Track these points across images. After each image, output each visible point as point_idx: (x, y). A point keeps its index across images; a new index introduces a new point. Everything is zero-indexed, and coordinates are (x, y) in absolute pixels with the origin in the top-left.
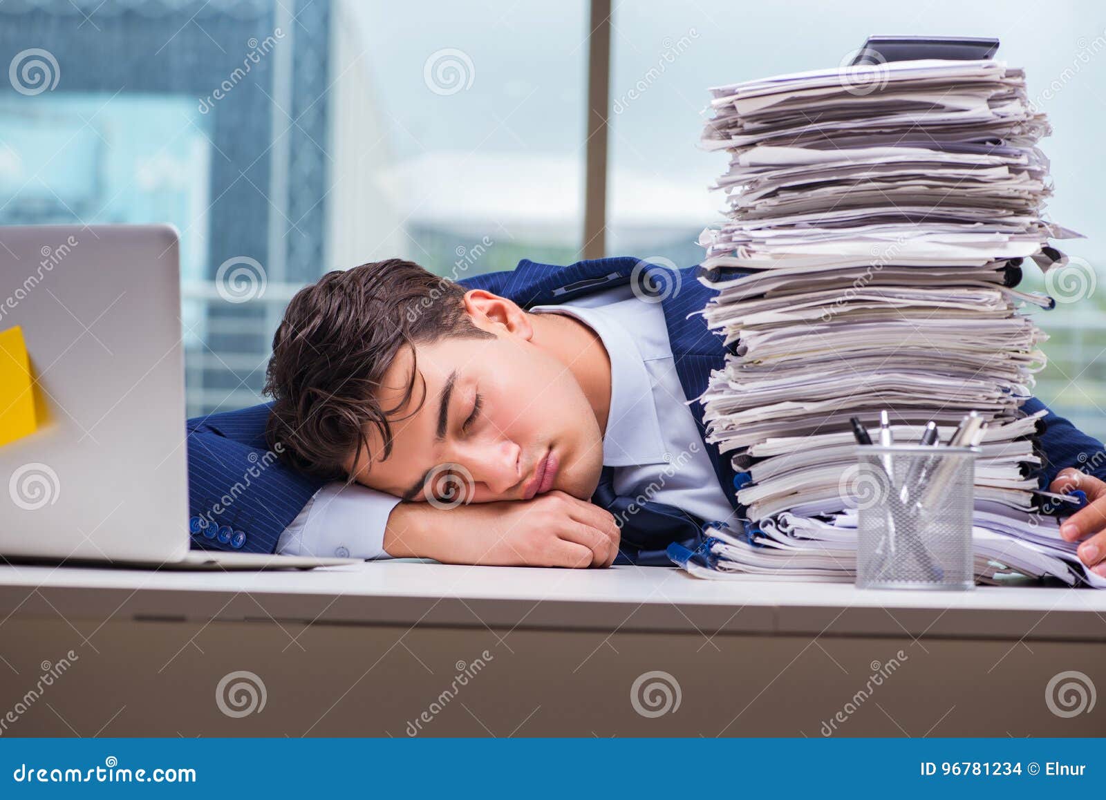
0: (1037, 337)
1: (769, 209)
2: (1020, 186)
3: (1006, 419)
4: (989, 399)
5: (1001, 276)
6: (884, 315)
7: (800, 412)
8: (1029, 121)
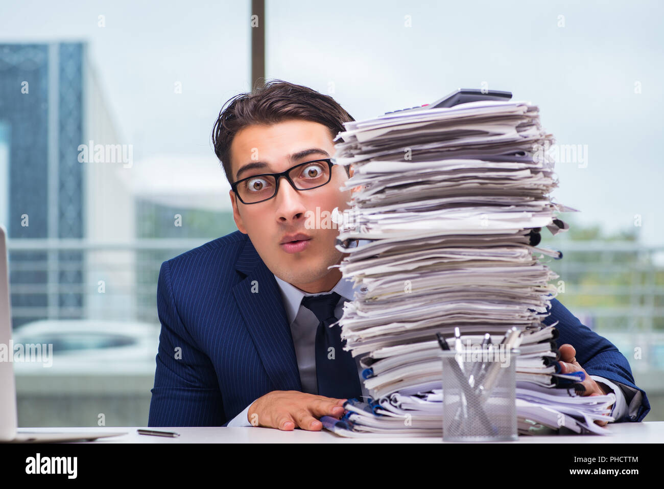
0: (551, 276)
1: (379, 201)
2: (538, 181)
3: (534, 329)
4: (522, 317)
5: (528, 239)
6: (454, 266)
7: (403, 329)
8: (542, 140)
